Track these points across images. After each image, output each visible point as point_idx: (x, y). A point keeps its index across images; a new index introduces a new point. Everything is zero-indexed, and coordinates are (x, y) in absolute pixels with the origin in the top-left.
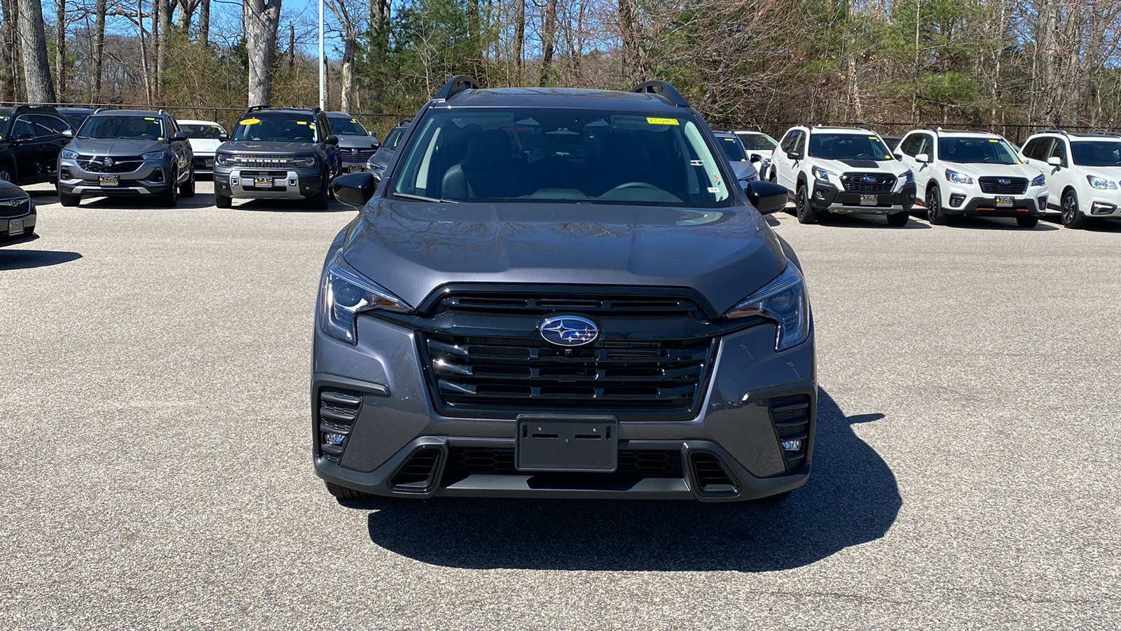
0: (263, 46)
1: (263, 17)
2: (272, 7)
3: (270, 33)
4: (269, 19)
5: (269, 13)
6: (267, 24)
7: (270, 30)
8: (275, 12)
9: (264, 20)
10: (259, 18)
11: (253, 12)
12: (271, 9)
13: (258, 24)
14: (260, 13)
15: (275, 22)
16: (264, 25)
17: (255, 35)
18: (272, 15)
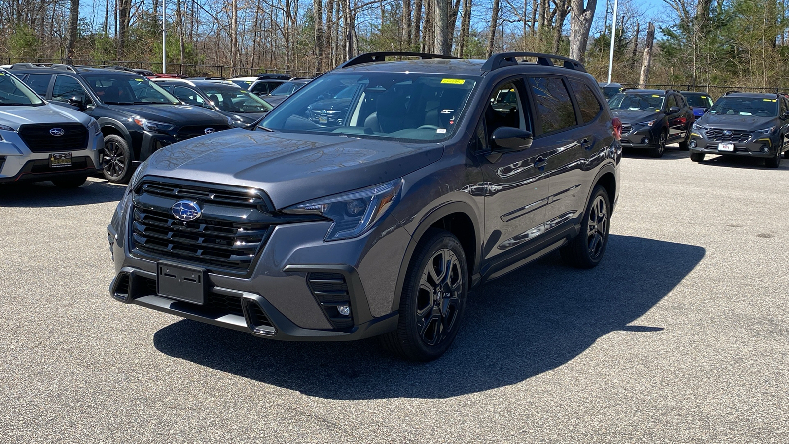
0: (579, 38)
1: (582, 18)
2: (588, 11)
3: (585, 29)
4: (586, 19)
5: (586, 15)
6: (584, 22)
7: (585, 27)
8: (590, 14)
9: (582, 20)
10: (579, 19)
11: (575, 15)
12: (588, 12)
13: (578, 23)
14: (580, 15)
15: (589, 21)
16: (582, 23)
17: (575, 31)
18: (588, 16)
